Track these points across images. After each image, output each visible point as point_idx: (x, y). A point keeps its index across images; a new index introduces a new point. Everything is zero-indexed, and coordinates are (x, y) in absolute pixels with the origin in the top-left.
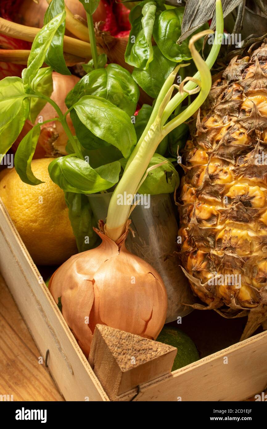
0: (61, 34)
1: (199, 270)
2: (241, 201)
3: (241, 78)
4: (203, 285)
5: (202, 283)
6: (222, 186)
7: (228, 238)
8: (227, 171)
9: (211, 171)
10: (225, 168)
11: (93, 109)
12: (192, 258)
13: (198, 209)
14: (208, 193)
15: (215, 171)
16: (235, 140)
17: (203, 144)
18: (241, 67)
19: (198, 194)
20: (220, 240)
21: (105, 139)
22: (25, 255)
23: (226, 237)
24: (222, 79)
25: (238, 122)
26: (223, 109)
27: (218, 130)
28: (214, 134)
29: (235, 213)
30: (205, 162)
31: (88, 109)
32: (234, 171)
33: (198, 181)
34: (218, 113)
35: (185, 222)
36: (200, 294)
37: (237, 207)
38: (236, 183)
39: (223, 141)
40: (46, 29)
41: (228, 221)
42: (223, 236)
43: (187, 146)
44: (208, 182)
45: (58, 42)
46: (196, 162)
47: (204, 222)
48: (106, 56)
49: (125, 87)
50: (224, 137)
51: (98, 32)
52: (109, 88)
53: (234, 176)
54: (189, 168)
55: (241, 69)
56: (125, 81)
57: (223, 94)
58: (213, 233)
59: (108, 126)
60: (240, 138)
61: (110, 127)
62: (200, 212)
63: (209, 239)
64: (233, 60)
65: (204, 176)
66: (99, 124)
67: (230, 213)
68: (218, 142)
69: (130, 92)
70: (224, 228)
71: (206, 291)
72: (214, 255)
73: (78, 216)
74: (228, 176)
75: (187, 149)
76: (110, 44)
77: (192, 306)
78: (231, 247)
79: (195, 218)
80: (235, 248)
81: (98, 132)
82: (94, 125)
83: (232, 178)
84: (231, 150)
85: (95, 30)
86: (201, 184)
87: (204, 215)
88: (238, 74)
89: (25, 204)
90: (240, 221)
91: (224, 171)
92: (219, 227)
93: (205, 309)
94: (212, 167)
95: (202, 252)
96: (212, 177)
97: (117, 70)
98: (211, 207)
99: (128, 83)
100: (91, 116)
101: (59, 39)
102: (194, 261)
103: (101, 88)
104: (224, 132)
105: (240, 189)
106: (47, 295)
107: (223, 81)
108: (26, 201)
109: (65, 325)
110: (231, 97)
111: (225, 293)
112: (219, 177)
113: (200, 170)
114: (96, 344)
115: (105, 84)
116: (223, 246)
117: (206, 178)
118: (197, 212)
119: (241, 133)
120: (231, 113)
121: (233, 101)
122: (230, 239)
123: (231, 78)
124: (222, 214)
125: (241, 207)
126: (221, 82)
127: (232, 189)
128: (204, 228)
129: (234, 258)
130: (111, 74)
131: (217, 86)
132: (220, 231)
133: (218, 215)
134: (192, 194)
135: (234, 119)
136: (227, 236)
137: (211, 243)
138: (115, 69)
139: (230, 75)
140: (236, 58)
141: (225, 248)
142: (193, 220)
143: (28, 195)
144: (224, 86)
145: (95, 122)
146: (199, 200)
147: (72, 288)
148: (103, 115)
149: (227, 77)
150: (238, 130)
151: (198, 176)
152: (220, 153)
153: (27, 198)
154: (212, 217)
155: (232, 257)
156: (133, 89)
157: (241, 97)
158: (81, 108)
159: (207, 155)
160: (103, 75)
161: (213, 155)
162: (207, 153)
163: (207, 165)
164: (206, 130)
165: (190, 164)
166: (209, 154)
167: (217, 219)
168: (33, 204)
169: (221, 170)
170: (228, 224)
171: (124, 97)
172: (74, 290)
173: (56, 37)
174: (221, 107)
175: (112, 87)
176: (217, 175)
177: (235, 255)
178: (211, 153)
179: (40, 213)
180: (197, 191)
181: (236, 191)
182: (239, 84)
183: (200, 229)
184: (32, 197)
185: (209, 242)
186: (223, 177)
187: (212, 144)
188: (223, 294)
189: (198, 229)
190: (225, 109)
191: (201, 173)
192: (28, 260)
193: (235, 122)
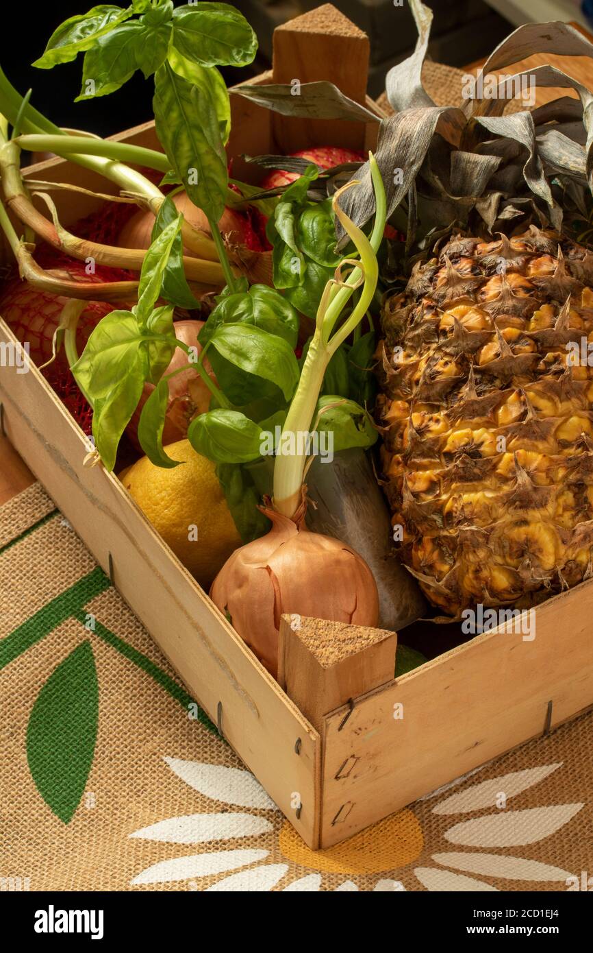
0: (178, 253)
1: (430, 563)
2: (465, 452)
3: (431, 290)
4: (440, 583)
5: (438, 581)
6: (436, 441)
7: (459, 508)
8: (439, 417)
9: (416, 423)
10: (436, 415)
11: (236, 338)
12: (417, 550)
13: (410, 480)
14: (419, 455)
15: (423, 422)
16: (439, 373)
17: (399, 391)
18: (428, 275)
19: (406, 462)
20: (450, 514)
21: (259, 375)
22: (171, 558)
23: (457, 508)
24: (407, 297)
25: (439, 349)
26: (415, 336)
27: (415, 366)
28: (410, 374)
29: (461, 471)
30: (406, 414)
31: (230, 340)
32: (448, 416)
33: (402, 443)
34: (410, 344)
35: (396, 505)
36: (441, 601)
37: (463, 462)
38: (453, 432)
39: (424, 378)
40: (158, 243)
41: (454, 486)
42: (452, 507)
43: (378, 401)
44: (416, 438)
45: (176, 264)
46: (394, 418)
47: (423, 495)
48: (246, 280)
49: (278, 312)
50: (424, 372)
51: (230, 246)
52: (256, 314)
53: (449, 422)
54: (387, 428)
55: (428, 277)
56: (278, 304)
57: (410, 315)
58: (438, 508)
59: (260, 355)
60: (446, 369)
61: (263, 357)
62: (414, 483)
63: (435, 517)
64: (416, 268)
65: (409, 432)
66: (249, 355)
67: (455, 474)
68: (417, 382)
69: (286, 317)
70: (450, 497)
71: (447, 591)
72: (445, 537)
73: (240, 502)
74: (441, 424)
75: (378, 405)
76: (248, 261)
77: (433, 620)
78: (466, 519)
79: (409, 493)
80: (472, 519)
81: (249, 367)
82: (242, 359)
83: (447, 425)
84: (438, 388)
85: (225, 244)
86: (408, 444)
87: (421, 486)
88: (426, 284)
89: (162, 503)
90: (471, 481)
91: (434, 419)
92: (444, 497)
93: (452, 621)
94: (416, 419)
95: (429, 537)
96: (421, 431)
97: (265, 291)
98: (428, 472)
99: (282, 308)
100: (235, 348)
101: (176, 260)
102: (420, 554)
103: (246, 315)
104: (423, 365)
105: (461, 439)
106: (208, 604)
107: (408, 300)
108: (162, 499)
109: (238, 640)
110: (422, 318)
111: (473, 587)
112: (431, 429)
113: (402, 427)
114: (285, 647)
115: (250, 309)
116: (456, 520)
117: (411, 434)
118: (409, 484)
119: (446, 364)
120: (428, 339)
121: (426, 321)
122: (462, 509)
123: (419, 293)
124: (444, 478)
125: (467, 461)
126: (406, 302)
127: (450, 440)
128: (423, 503)
129: (473, 532)
130: (257, 297)
131: (401, 308)
132: (446, 501)
133: (439, 480)
134: (399, 463)
135: (434, 346)
136: (458, 505)
137: (439, 521)
138: (261, 290)
139: (415, 288)
140: (419, 264)
141: (459, 522)
142: (407, 496)
143: (165, 490)
144: (410, 306)
145: (242, 354)
146: (409, 467)
147: (240, 586)
148: (252, 343)
149: (412, 291)
150: (442, 359)
151: (402, 436)
152: (424, 396)
153: (163, 494)
154: (433, 486)
155: (470, 530)
156: (290, 315)
157: (437, 314)
158: (221, 341)
159: (407, 405)
160: (246, 299)
161: (416, 402)
162: (407, 401)
163: (408, 418)
164: (398, 370)
165: (386, 423)
166: (409, 402)
167: (440, 487)
168: (173, 500)
169: (431, 419)
170: (455, 491)
171: (279, 324)
172: (244, 588)
173: (172, 259)
174: (411, 335)
175: (261, 312)
176: (427, 426)
177: (473, 528)
178: (412, 400)
179: (186, 512)
180: (404, 457)
181: (457, 441)
182: (430, 297)
183: (419, 506)
184: (170, 491)
185: (435, 521)
186: (434, 427)
187: (411, 388)
188: (470, 589)
189: (416, 507)
190: (418, 335)
191: (404, 430)
192: (175, 563)
193: (434, 350)
